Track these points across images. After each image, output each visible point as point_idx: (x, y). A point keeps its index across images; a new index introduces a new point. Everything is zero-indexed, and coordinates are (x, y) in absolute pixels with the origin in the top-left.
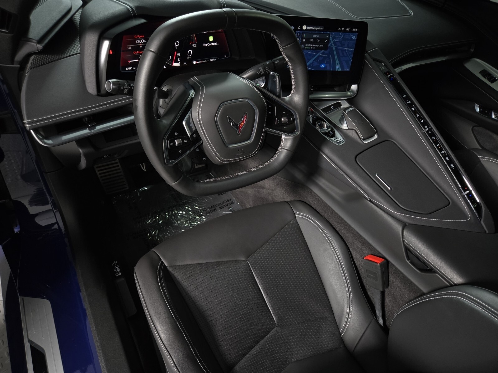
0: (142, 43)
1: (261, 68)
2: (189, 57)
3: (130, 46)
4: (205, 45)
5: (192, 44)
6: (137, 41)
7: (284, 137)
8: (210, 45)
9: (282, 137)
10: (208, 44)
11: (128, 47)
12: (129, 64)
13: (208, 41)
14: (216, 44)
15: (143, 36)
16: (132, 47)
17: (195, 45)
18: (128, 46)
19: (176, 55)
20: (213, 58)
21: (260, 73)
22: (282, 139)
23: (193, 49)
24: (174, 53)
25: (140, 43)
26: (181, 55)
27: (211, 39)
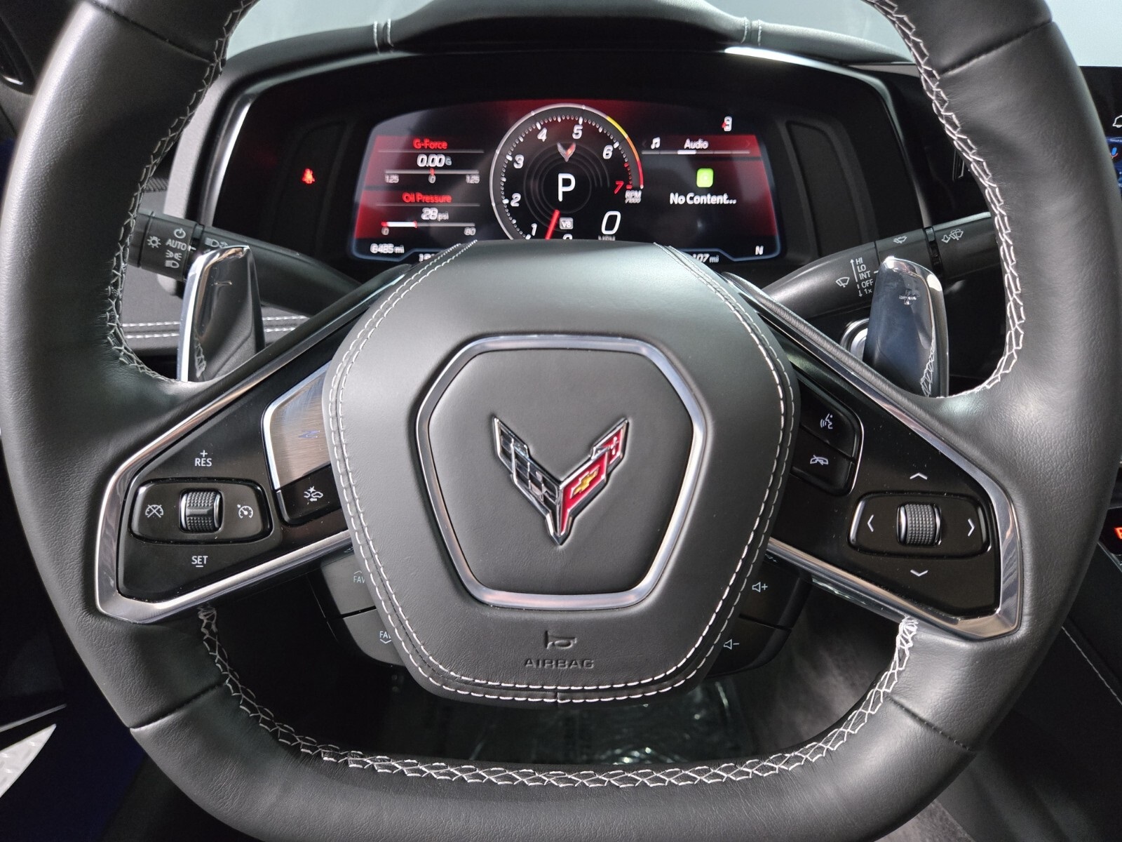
0: (436, 168)
1: (861, 260)
2: (605, 235)
3: (394, 174)
4: (675, 199)
5: (624, 190)
6: (422, 161)
7: (914, 629)
8: (699, 200)
9: (902, 626)
10: (692, 199)
11: (389, 175)
12: (385, 232)
13: (687, 187)
14: (723, 199)
15: (445, 145)
16: (401, 176)
17: (633, 197)
18: (387, 172)
19: (557, 225)
20: (703, 253)
21: (853, 283)
22: (898, 639)
23: (627, 209)
24: (551, 217)
25: (429, 168)
26: (575, 224)
27: (705, 178)
